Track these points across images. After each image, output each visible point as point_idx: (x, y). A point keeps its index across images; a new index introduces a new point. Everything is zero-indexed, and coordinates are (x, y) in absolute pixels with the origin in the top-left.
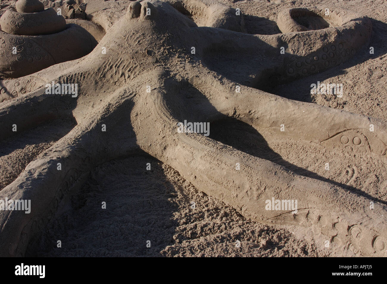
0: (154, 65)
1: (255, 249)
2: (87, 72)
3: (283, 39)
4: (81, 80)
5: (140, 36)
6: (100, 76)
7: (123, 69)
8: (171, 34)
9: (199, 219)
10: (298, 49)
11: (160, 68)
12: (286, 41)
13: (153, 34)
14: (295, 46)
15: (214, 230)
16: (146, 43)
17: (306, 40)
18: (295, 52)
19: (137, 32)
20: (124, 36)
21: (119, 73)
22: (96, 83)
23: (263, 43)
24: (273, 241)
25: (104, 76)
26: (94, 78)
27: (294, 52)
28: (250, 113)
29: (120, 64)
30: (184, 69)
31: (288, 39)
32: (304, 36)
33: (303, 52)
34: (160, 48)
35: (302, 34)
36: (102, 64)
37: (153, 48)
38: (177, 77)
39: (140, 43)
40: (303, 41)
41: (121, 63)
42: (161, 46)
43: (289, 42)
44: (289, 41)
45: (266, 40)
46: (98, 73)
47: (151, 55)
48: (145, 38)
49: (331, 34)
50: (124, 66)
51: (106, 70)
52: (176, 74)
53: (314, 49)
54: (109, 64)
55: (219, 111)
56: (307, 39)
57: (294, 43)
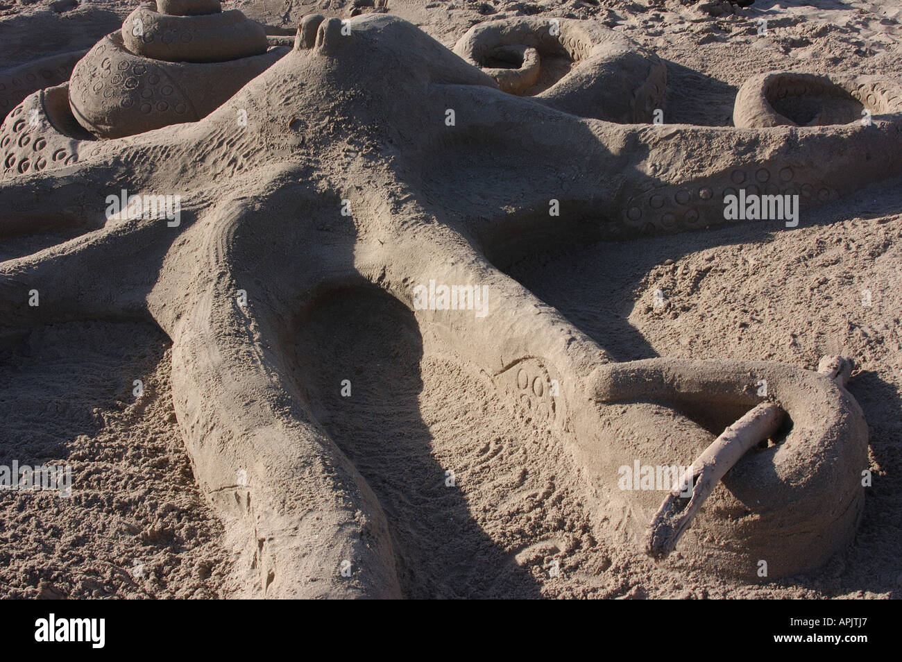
0: (292, 152)
1: (128, 537)
2: (176, 146)
3: (644, 136)
4: (159, 160)
5: (294, 87)
6: (196, 159)
7: (238, 150)
8: (362, 91)
9: (112, 459)
10: (669, 165)
11: (301, 159)
12: (648, 142)
13: (323, 86)
14: (664, 158)
15: (105, 483)
16: (299, 103)
17: (698, 148)
18: (659, 171)
19: (293, 78)
20: (267, 84)
21: (228, 157)
22: (184, 170)
23: (592, 140)
24: (177, 534)
25: (203, 160)
26: (184, 160)
27: (655, 171)
28: (406, 284)
29: (238, 139)
30: (346, 168)
31: (654, 139)
32: (697, 136)
33: (676, 174)
34: (322, 119)
35: (693, 131)
36: (208, 134)
37: (308, 117)
38: (323, 184)
39: (288, 102)
40: (689, 149)
41: (241, 137)
42: (327, 114)
43: (653, 147)
44: (656, 144)
45: (601, 134)
46: (193, 152)
47: (296, 130)
48: (302, 93)
49: (769, 141)
50: (243, 144)
51: (210, 148)
52: (321, 178)
53: (708, 172)
54: (219, 135)
55: (356, 267)
56: (700, 146)
57: (665, 150)
